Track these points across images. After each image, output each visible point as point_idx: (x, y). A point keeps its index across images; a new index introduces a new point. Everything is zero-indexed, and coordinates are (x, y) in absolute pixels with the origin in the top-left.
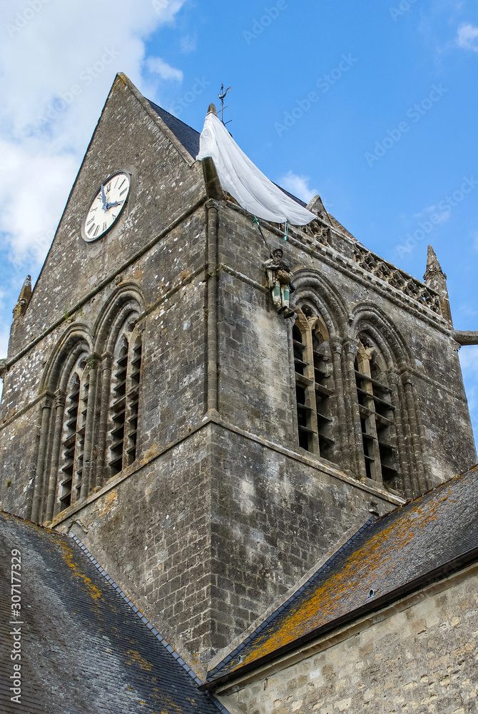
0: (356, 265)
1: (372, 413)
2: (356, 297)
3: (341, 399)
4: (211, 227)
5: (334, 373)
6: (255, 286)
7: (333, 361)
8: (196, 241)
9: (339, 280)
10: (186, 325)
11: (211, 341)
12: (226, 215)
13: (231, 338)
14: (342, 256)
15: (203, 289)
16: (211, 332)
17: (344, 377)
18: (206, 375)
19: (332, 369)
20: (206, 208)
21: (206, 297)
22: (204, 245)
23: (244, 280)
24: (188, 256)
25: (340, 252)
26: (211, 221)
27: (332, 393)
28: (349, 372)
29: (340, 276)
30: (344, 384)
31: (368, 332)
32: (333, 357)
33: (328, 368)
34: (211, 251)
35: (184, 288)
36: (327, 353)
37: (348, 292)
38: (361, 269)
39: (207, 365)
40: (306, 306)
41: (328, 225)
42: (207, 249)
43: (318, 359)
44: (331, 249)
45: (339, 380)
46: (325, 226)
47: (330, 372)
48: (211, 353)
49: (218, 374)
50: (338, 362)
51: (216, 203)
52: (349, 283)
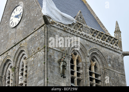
0: (91, 36)
1: (94, 84)
2: (91, 47)
3: (85, 81)
4: (46, 34)
5: (83, 73)
6: (59, 51)
7: (83, 69)
8: (42, 38)
9: (85, 43)
10: (39, 65)
11: (46, 72)
12: (50, 29)
13: (51, 70)
14: (86, 34)
15: (43, 54)
16: (46, 69)
17: (85, 74)
18: (44, 82)
19: (82, 72)
20: (44, 27)
21: (45, 58)
22: (44, 40)
23: (56, 50)
24: (40, 42)
25: (86, 32)
26: (46, 32)
27: (82, 79)
28: (87, 73)
29: (85, 41)
30: (86, 76)
31: (94, 57)
32: (83, 68)
33: (81, 71)
34: (46, 42)
35: (39, 53)
36: (81, 66)
37: (88, 46)
38: (92, 37)
39: (44, 79)
40: (75, 52)
41: (82, 24)
42: (45, 41)
43: (78, 69)
44: (83, 32)
45: (84, 75)
46: (81, 24)
47: (82, 73)
48: (46, 76)
49: (48, 82)
50: (84, 70)
51: (47, 26)
52: (88, 43)
